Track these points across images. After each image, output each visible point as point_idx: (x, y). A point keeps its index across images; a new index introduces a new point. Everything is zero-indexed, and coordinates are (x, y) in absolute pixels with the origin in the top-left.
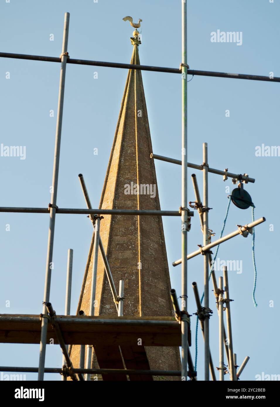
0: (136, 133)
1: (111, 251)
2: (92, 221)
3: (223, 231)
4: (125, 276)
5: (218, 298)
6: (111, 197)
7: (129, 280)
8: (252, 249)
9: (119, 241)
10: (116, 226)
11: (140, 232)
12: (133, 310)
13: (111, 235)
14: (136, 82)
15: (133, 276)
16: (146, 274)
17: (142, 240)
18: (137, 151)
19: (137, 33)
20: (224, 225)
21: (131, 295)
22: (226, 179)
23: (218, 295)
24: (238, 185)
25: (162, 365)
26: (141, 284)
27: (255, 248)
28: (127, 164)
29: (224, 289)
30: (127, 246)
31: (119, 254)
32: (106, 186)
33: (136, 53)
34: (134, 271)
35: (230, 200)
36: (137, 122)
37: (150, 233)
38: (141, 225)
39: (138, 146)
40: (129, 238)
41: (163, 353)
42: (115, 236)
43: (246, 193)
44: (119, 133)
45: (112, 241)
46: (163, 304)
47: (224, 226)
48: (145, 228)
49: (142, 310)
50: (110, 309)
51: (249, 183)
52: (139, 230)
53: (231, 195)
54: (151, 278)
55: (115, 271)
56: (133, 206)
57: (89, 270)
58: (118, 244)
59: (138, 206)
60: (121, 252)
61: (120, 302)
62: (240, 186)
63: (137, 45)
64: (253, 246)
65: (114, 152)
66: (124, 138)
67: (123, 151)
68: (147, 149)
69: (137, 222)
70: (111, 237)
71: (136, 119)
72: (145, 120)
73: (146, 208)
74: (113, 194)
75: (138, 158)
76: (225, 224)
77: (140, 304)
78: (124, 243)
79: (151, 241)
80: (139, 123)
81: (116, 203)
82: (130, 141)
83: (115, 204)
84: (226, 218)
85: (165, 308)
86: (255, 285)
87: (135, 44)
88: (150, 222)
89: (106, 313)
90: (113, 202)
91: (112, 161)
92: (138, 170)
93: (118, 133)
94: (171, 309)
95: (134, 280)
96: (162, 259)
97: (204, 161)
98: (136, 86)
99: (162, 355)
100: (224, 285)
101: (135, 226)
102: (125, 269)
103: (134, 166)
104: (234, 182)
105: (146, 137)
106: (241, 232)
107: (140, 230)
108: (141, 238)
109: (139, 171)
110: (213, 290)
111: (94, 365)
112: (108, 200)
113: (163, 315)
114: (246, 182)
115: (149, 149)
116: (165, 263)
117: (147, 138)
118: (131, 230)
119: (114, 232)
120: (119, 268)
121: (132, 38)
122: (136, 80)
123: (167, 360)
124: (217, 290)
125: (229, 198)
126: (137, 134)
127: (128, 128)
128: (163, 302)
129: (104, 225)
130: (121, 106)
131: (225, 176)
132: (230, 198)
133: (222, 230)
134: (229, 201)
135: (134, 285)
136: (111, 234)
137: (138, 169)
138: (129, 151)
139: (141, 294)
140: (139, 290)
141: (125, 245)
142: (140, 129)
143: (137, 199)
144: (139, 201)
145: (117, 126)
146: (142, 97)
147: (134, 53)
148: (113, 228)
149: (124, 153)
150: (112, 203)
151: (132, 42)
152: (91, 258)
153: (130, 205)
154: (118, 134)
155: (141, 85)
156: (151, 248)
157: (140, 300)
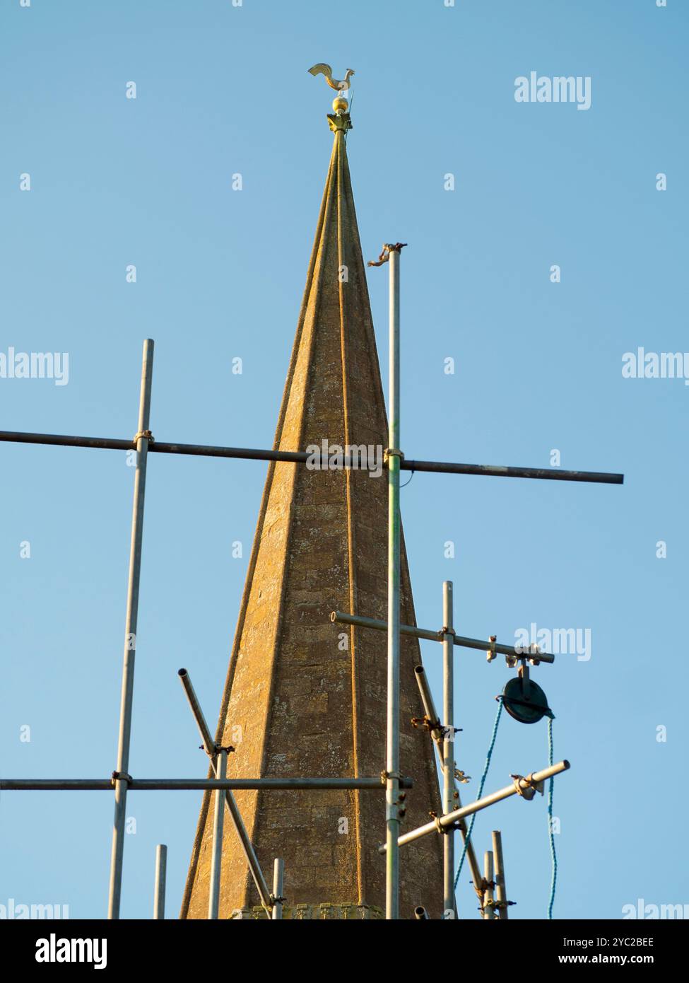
0: (343, 342)
1: (287, 626)
2: (209, 757)
3: (484, 777)
4: (320, 685)
5: (482, 899)
6: (287, 497)
7: (329, 693)
8: (548, 810)
9: (306, 602)
10: (298, 567)
11: (353, 579)
12: (339, 765)
13: (287, 589)
14: (342, 221)
15: (337, 685)
16: (368, 677)
17: (358, 598)
18: (344, 386)
19: (343, 103)
20: (487, 762)
21: (335, 729)
22: (493, 657)
23: (483, 892)
24: (519, 670)
25: (406, 892)
26: (357, 704)
27: (553, 809)
28: (322, 417)
29: (495, 880)
30: (324, 612)
31: (305, 631)
32: (274, 472)
33: (340, 152)
34: (340, 672)
35: (501, 706)
36: (344, 317)
37: (378, 581)
38: (356, 562)
39: (347, 375)
40: (328, 594)
41: (410, 862)
42: (296, 589)
43: (534, 686)
44: (303, 343)
45: (289, 601)
46: (409, 746)
47: (488, 764)
48: (364, 570)
49: (360, 764)
50: (286, 762)
51: (542, 663)
52: (351, 575)
53: (503, 694)
54: (379, 687)
55: (296, 674)
56: (337, 518)
57: (236, 671)
58: (303, 609)
59: (349, 516)
60: (311, 627)
61: (275, 907)
62: (522, 672)
63: (343, 131)
64: (549, 804)
65: (292, 389)
66: (314, 355)
67: (313, 387)
68: (367, 381)
69: (346, 555)
70: (285, 593)
71: (341, 309)
72: (363, 310)
73: (367, 521)
74: (290, 490)
75: (347, 402)
76: (489, 760)
77: (355, 749)
78: (317, 607)
79: (378, 599)
80: (348, 319)
81: (297, 510)
82: (328, 362)
83: (295, 515)
84: (492, 748)
85: (414, 757)
86: (554, 891)
87: (338, 130)
88: (377, 555)
89: (277, 772)
90: (291, 509)
91: (288, 410)
92: (349, 431)
93: (301, 342)
94: (428, 759)
95: (340, 694)
96: (407, 641)
97: (445, 625)
98: (342, 231)
99: (408, 868)
100: (496, 872)
101: (342, 566)
102: (321, 667)
103: (339, 421)
104: (511, 662)
105: (365, 352)
106: (519, 789)
107: (353, 572)
108: (357, 593)
109: (349, 434)
110: (471, 882)
111: (251, 896)
112: (280, 505)
113: (410, 772)
114: (536, 663)
115: (373, 379)
116: (412, 650)
117: (369, 355)
118: (332, 574)
119: (294, 580)
120: (305, 666)
121: (330, 116)
122: (341, 217)
123: (420, 878)
124: (480, 883)
125: (498, 701)
126: (345, 345)
127: (323, 332)
128: (409, 742)
129: (269, 564)
130: (307, 278)
131: (490, 652)
132: (500, 701)
133: (483, 774)
134: (499, 708)
135: (342, 706)
136: (286, 585)
137: (347, 430)
138: (326, 388)
139: (358, 725)
140: (352, 717)
141: (318, 610)
142: (351, 332)
143: (346, 502)
144: (351, 507)
145: (297, 326)
146: (354, 255)
147: (337, 152)
148: (292, 570)
149: (314, 391)
150: (288, 511)
151: (331, 124)
152: (241, 642)
153: (330, 516)
154: (301, 346)
155: (353, 227)
156: (380, 616)
157: (355, 740)
